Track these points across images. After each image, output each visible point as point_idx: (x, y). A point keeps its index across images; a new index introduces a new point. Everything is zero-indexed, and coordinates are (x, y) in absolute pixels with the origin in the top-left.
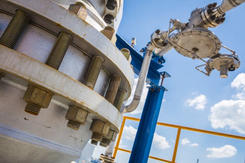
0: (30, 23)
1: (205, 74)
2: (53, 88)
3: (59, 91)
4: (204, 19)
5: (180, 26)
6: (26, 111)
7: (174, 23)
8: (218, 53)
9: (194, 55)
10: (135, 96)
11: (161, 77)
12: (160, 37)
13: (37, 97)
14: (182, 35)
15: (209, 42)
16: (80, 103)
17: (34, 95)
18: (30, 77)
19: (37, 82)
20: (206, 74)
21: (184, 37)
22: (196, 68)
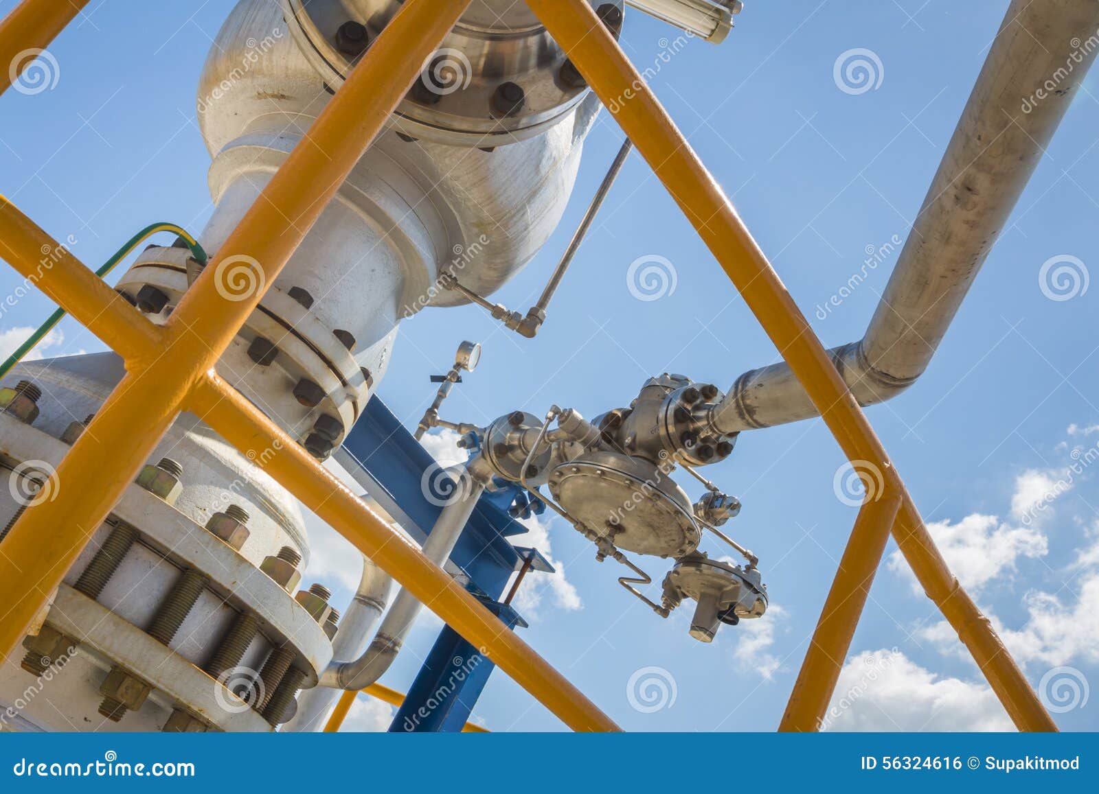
0: (138, 542)
1: (652, 609)
2: (158, 681)
3: (166, 686)
4: (662, 432)
5: (584, 435)
6: (100, 711)
7: (563, 422)
8: (696, 551)
9: (604, 545)
10: (380, 635)
11: (520, 563)
12: (516, 443)
13: (126, 693)
14: (576, 472)
15: (655, 518)
16: (197, 710)
17: (122, 689)
18: (124, 660)
19: (134, 669)
20: (657, 608)
21: (581, 481)
22: (620, 578)
